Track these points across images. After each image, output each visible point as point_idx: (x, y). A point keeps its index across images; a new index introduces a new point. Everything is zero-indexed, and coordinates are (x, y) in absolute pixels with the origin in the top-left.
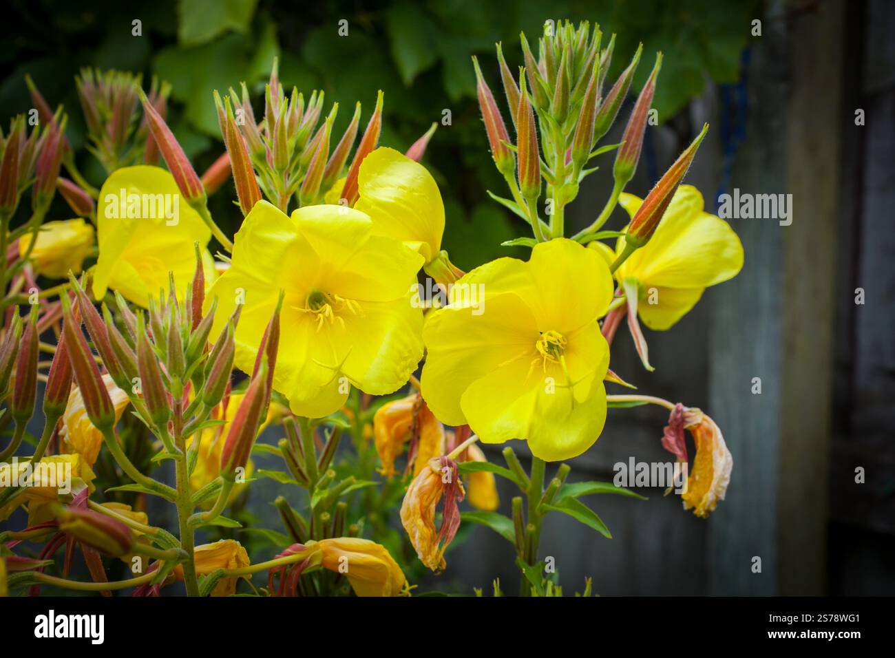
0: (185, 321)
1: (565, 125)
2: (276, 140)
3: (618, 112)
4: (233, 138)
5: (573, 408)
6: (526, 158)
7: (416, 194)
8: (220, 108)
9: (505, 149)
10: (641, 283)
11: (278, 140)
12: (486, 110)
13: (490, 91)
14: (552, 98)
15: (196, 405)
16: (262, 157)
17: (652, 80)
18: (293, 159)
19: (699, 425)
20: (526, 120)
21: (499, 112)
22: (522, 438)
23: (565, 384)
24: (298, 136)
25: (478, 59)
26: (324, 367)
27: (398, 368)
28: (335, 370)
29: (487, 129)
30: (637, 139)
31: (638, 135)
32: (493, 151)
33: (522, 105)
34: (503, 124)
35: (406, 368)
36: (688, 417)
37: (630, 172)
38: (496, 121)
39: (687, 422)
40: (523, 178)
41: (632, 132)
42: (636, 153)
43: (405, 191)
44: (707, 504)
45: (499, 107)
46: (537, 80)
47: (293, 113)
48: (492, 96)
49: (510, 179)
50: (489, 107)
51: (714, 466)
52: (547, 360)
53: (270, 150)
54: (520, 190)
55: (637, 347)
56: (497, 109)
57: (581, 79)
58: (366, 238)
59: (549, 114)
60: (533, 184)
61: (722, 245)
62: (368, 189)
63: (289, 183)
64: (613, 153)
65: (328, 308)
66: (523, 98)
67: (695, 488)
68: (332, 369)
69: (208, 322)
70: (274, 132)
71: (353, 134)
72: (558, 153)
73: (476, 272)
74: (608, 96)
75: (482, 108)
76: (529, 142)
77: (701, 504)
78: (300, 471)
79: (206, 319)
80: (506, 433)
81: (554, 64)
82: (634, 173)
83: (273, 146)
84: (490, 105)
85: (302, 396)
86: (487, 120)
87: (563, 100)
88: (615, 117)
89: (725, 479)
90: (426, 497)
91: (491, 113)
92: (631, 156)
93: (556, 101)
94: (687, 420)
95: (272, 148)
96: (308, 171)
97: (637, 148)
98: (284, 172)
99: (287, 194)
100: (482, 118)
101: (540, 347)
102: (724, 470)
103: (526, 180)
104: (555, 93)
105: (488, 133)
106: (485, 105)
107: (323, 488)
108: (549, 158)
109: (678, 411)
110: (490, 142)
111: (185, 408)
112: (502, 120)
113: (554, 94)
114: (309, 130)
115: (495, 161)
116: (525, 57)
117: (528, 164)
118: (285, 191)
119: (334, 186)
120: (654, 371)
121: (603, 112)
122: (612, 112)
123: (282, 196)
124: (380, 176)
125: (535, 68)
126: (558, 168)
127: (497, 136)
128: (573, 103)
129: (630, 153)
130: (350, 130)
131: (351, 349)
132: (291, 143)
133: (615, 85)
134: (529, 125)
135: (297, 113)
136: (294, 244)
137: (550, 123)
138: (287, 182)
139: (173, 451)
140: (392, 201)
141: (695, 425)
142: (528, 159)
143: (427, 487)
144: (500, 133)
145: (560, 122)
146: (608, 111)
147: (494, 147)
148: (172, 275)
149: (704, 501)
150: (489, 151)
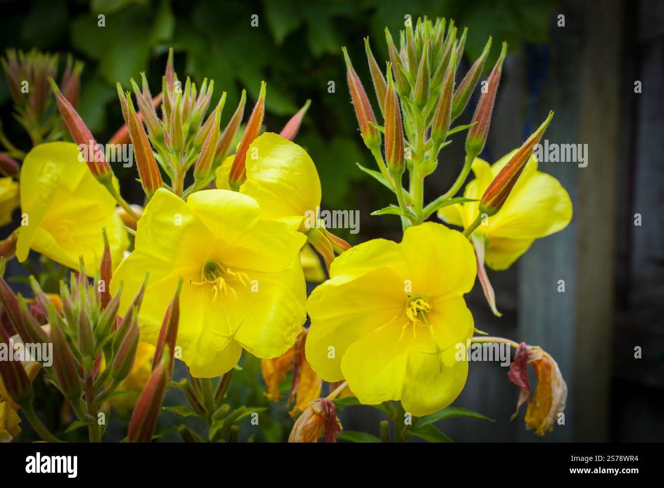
0: (94, 303)
1: (425, 109)
2: (173, 125)
3: (470, 97)
4: (134, 128)
5: (441, 371)
6: (393, 140)
7: (297, 173)
8: (122, 98)
9: (372, 128)
10: (487, 235)
11: (174, 126)
12: (355, 94)
13: (358, 77)
14: (414, 86)
15: (106, 374)
16: (161, 139)
17: (498, 65)
18: (187, 140)
19: (540, 361)
20: (393, 108)
21: (366, 96)
22: (396, 399)
23: (434, 351)
24: (192, 120)
25: (347, 49)
26: (220, 336)
27: (285, 333)
28: (229, 338)
29: (356, 111)
30: (486, 119)
31: (487, 114)
32: (362, 130)
33: (389, 95)
34: (370, 106)
35: (292, 331)
36: (531, 354)
37: (480, 146)
38: (364, 103)
39: (529, 359)
40: (389, 157)
41: (481, 112)
42: (485, 130)
43: (287, 172)
44: (546, 428)
45: (366, 91)
46: (400, 69)
47: (187, 100)
48: (360, 82)
49: (377, 154)
50: (357, 92)
51: (553, 395)
52: (416, 325)
53: (167, 133)
54: (387, 166)
55: (486, 294)
56: (365, 93)
57: (438, 68)
58: (255, 221)
59: (410, 99)
60: (399, 162)
61: (554, 201)
62: (254, 172)
63: (185, 160)
64: (466, 131)
65: (222, 281)
66: (389, 90)
67: (536, 413)
68: (226, 337)
69: (115, 304)
70: (171, 119)
71: (239, 118)
72: (418, 132)
73: (353, 251)
74: (462, 83)
75: (351, 93)
76: (395, 127)
77: (542, 426)
78: (199, 405)
79: (114, 302)
80: (382, 394)
81: (415, 56)
82: (483, 147)
83: (170, 131)
84: (358, 90)
85: (200, 362)
86: (355, 102)
87: (424, 88)
88: (468, 101)
89: (561, 405)
90: (309, 434)
91: (359, 97)
92: (481, 133)
93: (417, 89)
94: (530, 356)
95: (169, 132)
96: (202, 150)
97: (486, 126)
98: (180, 152)
99: (183, 170)
100: (351, 101)
101: (410, 314)
102: (561, 398)
103: (392, 159)
104: (417, 82)
105: (357, 114)
106: (354, 90)
107: (218, 419)
108: (411, 136)
109: (522, 349)
110: (359, 121)
111: (95, 379)
112: (369, 103)
113: (415, 82)
114: (201, 114)
115: (363, 138)
116: (389, 49)
117: (394, 146)
118: (181, 168)
119: (224, 161)
120: (502, 317)
121: (457, 97)
122: (466, 97)
123: (178, 172)
124: (264, 159)
125: (398, 58)
126: (419, 145)
127: (365, 117)
128: (432, 90)
129: (480, 131)
130: (237, 114)
131: (243, 320)
132: (185, 127)
133: (468, 73)
134: (395, 113)
135: (190, 100)
136: (190, 227)
137: (412, 108)
138: (183, 160)
139: (86, 420)
140: (276, 181)
141: (537, 361)
142: (394, 142)
143: (310, 427)
144: (367, 114)
145: (420, 107)
146: (462, 96)
147: (362, 126)
148: (82, 258)
149: (544, 424)
150: (358, 129)
